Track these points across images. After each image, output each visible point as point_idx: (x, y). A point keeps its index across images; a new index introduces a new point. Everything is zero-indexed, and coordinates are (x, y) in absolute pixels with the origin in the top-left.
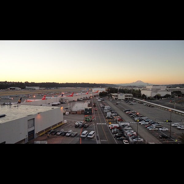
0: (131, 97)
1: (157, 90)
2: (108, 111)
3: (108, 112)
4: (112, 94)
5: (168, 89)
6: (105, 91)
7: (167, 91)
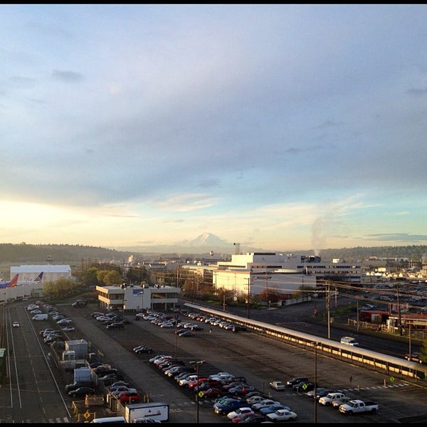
0: (175, 301)
1: (270, 270)
2: (81, 362)
3: (78, 366)
4: (98, 288)
5: (305, 265)
6: (69, 277)
7: (304, 273)
